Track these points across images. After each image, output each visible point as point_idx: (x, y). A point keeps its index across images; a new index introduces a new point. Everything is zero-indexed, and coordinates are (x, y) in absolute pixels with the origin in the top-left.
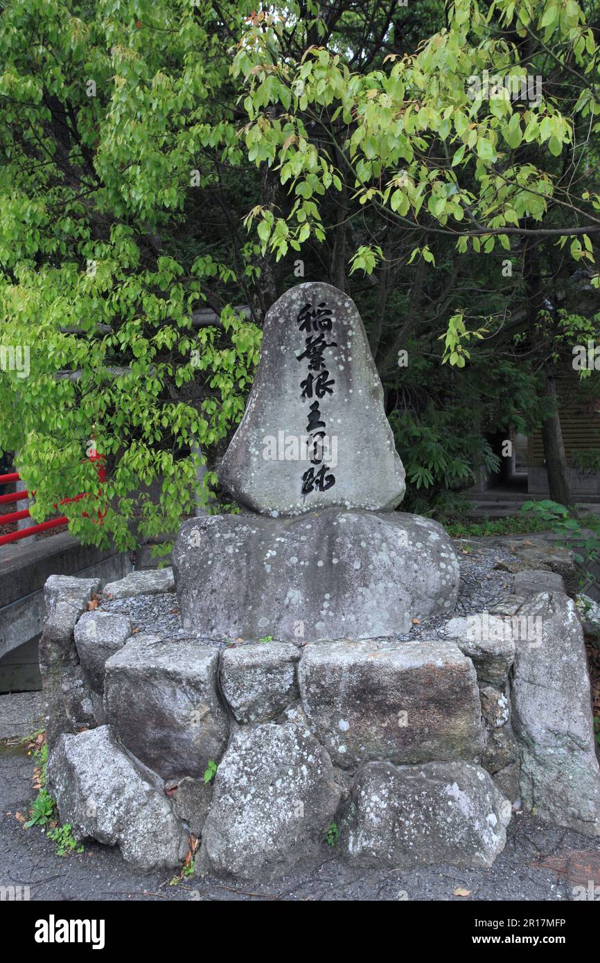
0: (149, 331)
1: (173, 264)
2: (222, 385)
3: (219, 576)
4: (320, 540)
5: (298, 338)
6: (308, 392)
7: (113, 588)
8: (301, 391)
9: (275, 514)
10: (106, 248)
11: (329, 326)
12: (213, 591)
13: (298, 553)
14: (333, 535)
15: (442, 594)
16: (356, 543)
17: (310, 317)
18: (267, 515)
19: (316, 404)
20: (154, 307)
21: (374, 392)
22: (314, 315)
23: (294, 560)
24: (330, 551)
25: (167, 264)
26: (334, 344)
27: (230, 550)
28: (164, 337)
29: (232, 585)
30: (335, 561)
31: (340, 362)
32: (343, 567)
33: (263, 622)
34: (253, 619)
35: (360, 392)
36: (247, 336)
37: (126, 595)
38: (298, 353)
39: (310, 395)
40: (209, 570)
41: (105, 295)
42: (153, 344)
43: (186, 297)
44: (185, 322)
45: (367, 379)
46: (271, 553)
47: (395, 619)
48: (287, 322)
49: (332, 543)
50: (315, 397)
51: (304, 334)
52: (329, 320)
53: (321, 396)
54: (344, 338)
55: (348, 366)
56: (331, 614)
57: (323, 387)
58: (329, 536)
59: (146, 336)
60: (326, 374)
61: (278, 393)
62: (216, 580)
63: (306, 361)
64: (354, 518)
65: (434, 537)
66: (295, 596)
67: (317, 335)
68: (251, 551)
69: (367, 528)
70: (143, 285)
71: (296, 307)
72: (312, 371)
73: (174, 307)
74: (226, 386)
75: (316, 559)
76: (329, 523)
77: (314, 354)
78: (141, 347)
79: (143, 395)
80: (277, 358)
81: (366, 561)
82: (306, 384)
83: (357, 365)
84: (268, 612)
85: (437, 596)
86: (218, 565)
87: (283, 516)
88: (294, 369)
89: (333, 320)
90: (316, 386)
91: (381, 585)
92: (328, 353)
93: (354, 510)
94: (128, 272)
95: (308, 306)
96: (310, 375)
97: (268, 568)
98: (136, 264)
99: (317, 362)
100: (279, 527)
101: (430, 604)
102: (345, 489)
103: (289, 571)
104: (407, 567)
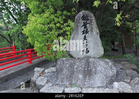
0: (55, 24)
1: (60, 12)
2: (68, 33)
3: (65, 71)
4: (86, 64)
5: (82, 22)
6: (84, 33)
7: (46, 71)
8: (82, 33)
9: (77, 58)
10: (48, 10)
11: (88, 20)
12: (64, 74)
13: (81, 67)
14: (89, 63)
15: (113, 76)
16: (94, 65)
17: (84, 18)
18: (75, 58)
19: (85, 36)
20: (56, 20)
21: (97, 33)
22: (85, 17)
23: (80, 68)
24: (88, 67)
25: (59, 12)
26: (89, 23)
27: (67, 66)
28: (58, 25)
29: (68, 73)
30: (89, 69)
31: (90, 27)
32: (91, 70)
33: (74, 82)
34: (72, 81)
35: (94, 33)
36: (72, 24)
37: (48, 72)
38: (82, 25)
39: (84, 34)
40: (63, 70)
41: (48, 18)
42: (56, 26)
43: (62, 18)
44: (62, 22)
45: (96, 31)
46: (76, 67)
47: (102, 82)
48: (79, 19)
49: (88, 65)
50: (85, 34)
51: (83, 21)
52: (88, 18)
53: (86, 34)
54: (91, 22)
55: (92, 28)
56: (88, 81)
57: (87, 32)
58: (88, 63)
59: (55, 25)
60: (87, 29)
61: (77, 33)
62: (64, 72)
63: (83, 27)
64: (93, 59)
65: (110, 64)
66: (81, 76)
67: (86, 21)
68: (72, 66)
69: (96, 62)
70: (55, 16)
71: (81, 16)
72: (85, 29)
73: (60, 20)
74: (69, 33)
75: (85, 68)
76: (88, 61)
77: (85, 25)
78: (54, 26)
79: (54, 35)
80: (77, 26)
81: (96, 69)
82: (83, 32)
83: (94, 28)
84: (75, 79)
85: (111, 77)
86: (65, 69)
87: (78, 59)
88: (81, 29)
89: (89, 18)
90: (85, 32)
91: (99, 75)
92: (88, 25)
93: (93, 58)
94: (52, 14)
95: (84, 15)
96: (84, 30)
97: (75, 70)
98: (53, 13)
99: (85, 27)
100: (78, 61)
101: (110, 78)
102: (91, 53)
103: (79, 70)
104: (105, 71)
